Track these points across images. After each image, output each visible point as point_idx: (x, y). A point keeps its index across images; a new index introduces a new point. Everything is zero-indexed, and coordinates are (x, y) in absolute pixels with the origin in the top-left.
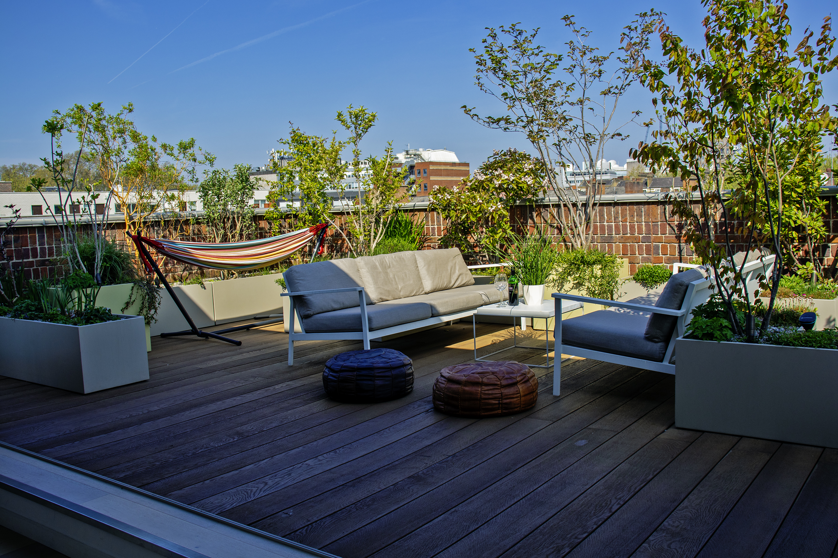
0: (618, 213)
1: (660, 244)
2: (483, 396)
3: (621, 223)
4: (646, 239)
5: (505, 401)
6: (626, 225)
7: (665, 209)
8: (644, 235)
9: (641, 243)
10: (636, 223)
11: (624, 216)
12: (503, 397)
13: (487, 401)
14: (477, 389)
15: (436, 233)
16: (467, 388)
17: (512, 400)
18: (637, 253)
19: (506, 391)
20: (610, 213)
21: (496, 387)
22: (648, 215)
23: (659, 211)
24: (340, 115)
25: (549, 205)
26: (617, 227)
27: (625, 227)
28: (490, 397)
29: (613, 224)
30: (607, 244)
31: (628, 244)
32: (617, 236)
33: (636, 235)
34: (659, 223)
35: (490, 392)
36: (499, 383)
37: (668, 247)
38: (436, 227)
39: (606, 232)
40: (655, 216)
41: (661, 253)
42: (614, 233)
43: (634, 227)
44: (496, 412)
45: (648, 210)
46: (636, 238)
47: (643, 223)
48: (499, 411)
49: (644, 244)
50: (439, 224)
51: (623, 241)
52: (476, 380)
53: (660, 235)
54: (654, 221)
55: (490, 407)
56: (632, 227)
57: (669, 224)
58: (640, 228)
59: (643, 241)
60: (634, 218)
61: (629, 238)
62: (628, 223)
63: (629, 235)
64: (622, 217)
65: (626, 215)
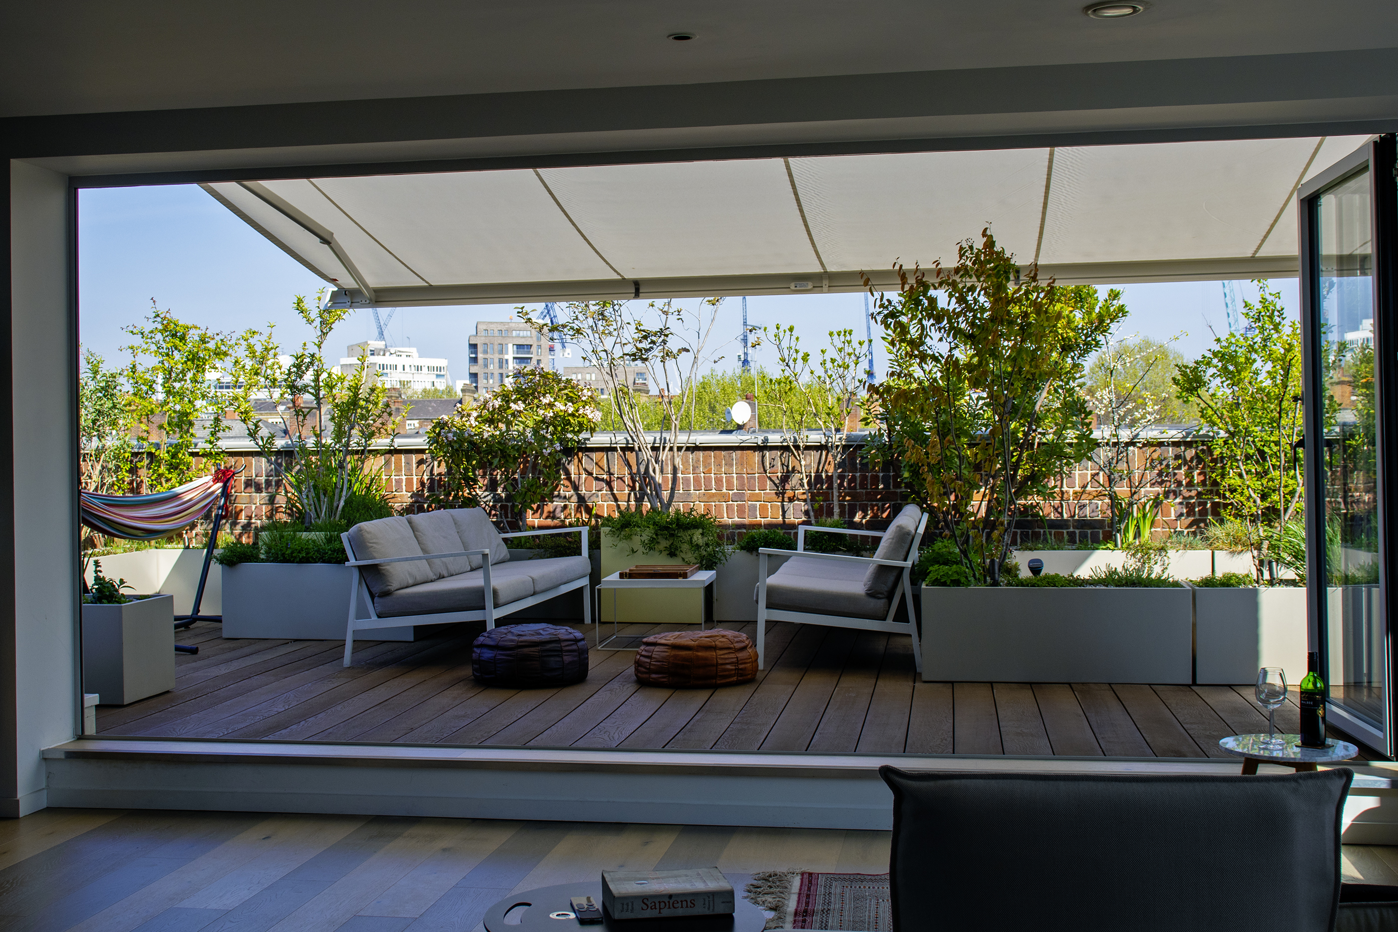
0: (699, 461)
1: (758, 503)
2: (720, 661)
3: (702, 475)
4: (739, 497)
5: (741, 666)
6: (710, 478)
7: (763, 457)
8: (735, 491)
9: (731, 503)
10: (723, 475)
11: (707, 464)
12: (738, 662)
13: (723, 667)
14: (712, 653)
15: (404, 487)
16: (700, 654)
17: (746, 665)
18: (725, 515)
19: (741, 655)
20: (688, 461)
21: (731, 651)
22: (741, 463)
23: (757, 458)
24: (300, 301)
25: (616, 447)
26: (697, 480)
27: (708, 480)
28: (727, 661)
29: (691, 476)
30: (681, 504)
31: (713, 504)
32: (698, 492)
33: (724, 491)
34: (757, 475)
35: (726, 656)
36: (732, 646)
37: (769, 507)
38: (404, 478)
39: (681, 486)
40: (751, 466)
41: (758, 516)
42: (692, 488)
43: (722, 481)
44: (732, 679)
45: (742, 457)
46: (724, 495)
47: (735, 475)
48: (735, 679)
49: (736, 503)
50: (409, 474)
51: (705, 499)
52: (709, 644)
53: (757, 491)
54: (749, 472)
55: (727, 673)
56: (719, 481)
57: (770, 478)
58: (729, 482)
59: (734, 500)
60: (721, 468)
61: (714, 495)
62: (712, 475)
63: (714, 491)
64: (705, 467)
65: (710, 464)
